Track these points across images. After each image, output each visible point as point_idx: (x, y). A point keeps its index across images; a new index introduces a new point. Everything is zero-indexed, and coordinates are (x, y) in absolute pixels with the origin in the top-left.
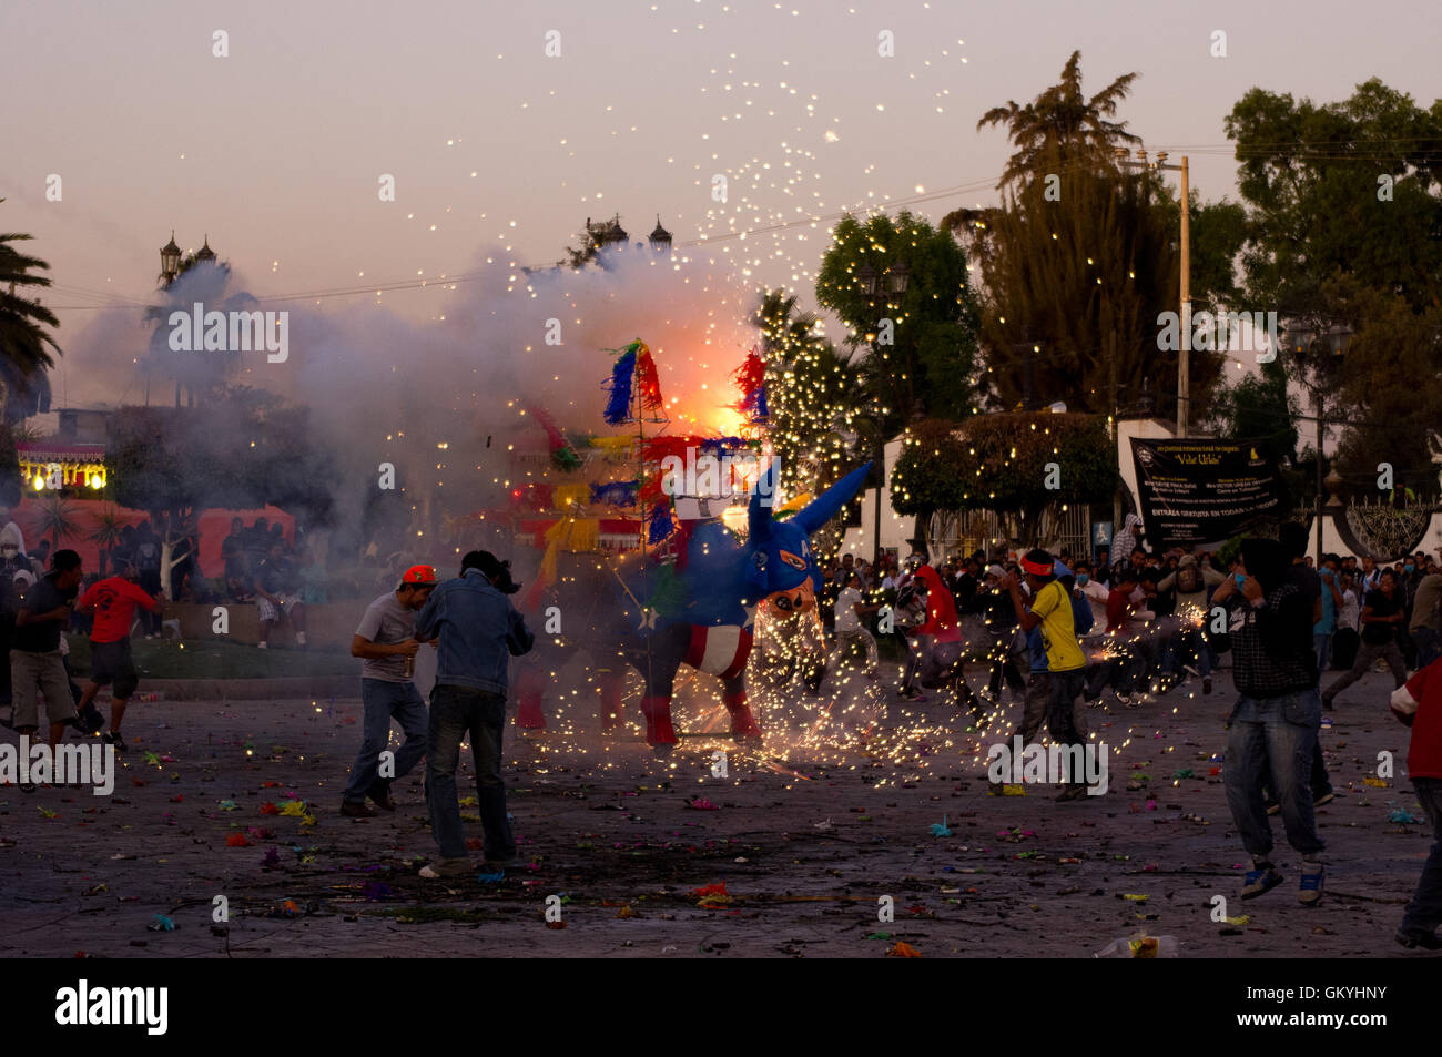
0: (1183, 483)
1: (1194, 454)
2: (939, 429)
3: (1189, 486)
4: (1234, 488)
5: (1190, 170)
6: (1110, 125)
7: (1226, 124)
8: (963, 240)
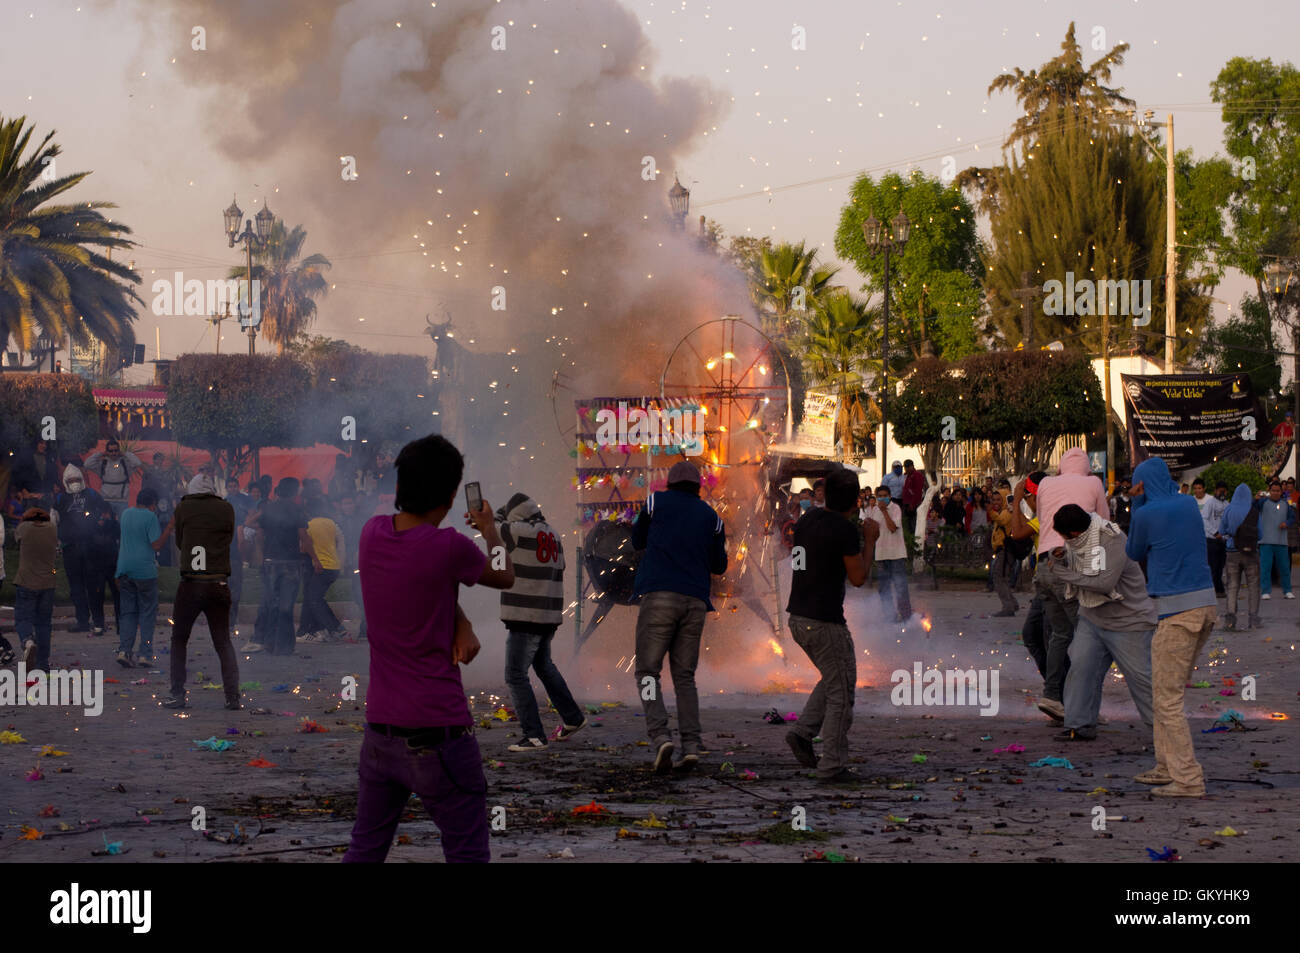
0: (1168, 415)
1: (1179, 389)
2: (936, 366)
3: (1175, 418)
4: (1217, 419)
5: (1175, 127)
6: (1107, 90)
7: (1213, 89)
8: (973, 196)
